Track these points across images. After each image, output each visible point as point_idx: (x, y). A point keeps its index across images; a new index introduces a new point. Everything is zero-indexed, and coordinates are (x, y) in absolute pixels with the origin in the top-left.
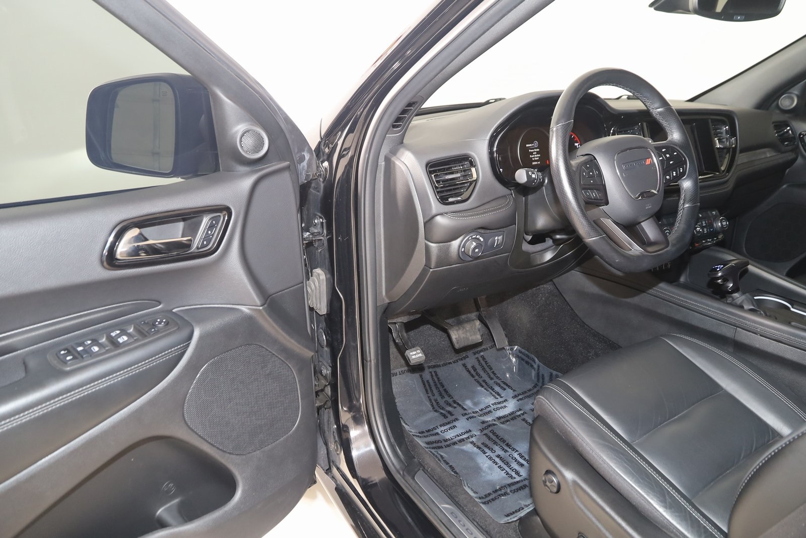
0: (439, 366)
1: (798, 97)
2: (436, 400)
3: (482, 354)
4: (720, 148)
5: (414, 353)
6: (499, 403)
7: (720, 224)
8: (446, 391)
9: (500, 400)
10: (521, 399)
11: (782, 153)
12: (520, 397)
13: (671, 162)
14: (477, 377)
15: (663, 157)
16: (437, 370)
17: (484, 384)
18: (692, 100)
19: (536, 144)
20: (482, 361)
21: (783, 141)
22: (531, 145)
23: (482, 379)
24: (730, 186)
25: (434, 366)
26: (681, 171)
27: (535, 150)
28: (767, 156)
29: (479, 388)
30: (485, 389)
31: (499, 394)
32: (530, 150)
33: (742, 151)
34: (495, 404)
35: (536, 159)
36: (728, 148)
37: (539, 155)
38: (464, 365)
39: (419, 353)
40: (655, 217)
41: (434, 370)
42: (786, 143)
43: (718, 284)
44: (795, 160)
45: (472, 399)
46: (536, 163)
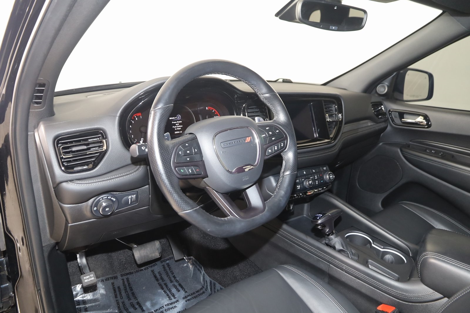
0: (131, 273)
1: (388, 86)
2: (123, 303)
3: (168, 262)
4: (330, 122)
5: (88, 277)
6: (171, 304)
7: (328, 177)
8: (133, 294)
9: (174, 300)
10: (189, 300)
11: (377, 123)
12: (189, 298)
13: (273, 139)
14: (160, 281)
15: (266, 135)
16: (130, 277)
17: (164, 287)
18: (325, 84)
19: (179, 117)
20: (167, 269)
21: (377, 116)
22: (174, 118)
23: (165, 282)
24: (336, 150)
25: (127, 274)
26: (282, 145)
27: (178, 122)
28: (368, 126)
29: (160, 291)
30: (165, 291)
31: (174, 296)
32: (173, 122)
33: (345, 124)
34: (168, 305)
35: (178, 129)
36: (336, 121)
37: (182, 126)
38: (153, 271)
39: (92, 277)
40: (257, 184)
41: (126, 277)
42: (380, 117)
43: (318, 229)
44: (386, 127)
45: (151, 300)
46: (178, 132)
